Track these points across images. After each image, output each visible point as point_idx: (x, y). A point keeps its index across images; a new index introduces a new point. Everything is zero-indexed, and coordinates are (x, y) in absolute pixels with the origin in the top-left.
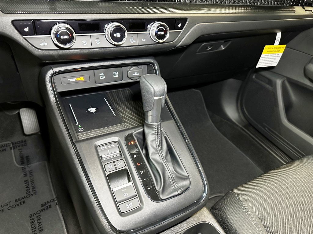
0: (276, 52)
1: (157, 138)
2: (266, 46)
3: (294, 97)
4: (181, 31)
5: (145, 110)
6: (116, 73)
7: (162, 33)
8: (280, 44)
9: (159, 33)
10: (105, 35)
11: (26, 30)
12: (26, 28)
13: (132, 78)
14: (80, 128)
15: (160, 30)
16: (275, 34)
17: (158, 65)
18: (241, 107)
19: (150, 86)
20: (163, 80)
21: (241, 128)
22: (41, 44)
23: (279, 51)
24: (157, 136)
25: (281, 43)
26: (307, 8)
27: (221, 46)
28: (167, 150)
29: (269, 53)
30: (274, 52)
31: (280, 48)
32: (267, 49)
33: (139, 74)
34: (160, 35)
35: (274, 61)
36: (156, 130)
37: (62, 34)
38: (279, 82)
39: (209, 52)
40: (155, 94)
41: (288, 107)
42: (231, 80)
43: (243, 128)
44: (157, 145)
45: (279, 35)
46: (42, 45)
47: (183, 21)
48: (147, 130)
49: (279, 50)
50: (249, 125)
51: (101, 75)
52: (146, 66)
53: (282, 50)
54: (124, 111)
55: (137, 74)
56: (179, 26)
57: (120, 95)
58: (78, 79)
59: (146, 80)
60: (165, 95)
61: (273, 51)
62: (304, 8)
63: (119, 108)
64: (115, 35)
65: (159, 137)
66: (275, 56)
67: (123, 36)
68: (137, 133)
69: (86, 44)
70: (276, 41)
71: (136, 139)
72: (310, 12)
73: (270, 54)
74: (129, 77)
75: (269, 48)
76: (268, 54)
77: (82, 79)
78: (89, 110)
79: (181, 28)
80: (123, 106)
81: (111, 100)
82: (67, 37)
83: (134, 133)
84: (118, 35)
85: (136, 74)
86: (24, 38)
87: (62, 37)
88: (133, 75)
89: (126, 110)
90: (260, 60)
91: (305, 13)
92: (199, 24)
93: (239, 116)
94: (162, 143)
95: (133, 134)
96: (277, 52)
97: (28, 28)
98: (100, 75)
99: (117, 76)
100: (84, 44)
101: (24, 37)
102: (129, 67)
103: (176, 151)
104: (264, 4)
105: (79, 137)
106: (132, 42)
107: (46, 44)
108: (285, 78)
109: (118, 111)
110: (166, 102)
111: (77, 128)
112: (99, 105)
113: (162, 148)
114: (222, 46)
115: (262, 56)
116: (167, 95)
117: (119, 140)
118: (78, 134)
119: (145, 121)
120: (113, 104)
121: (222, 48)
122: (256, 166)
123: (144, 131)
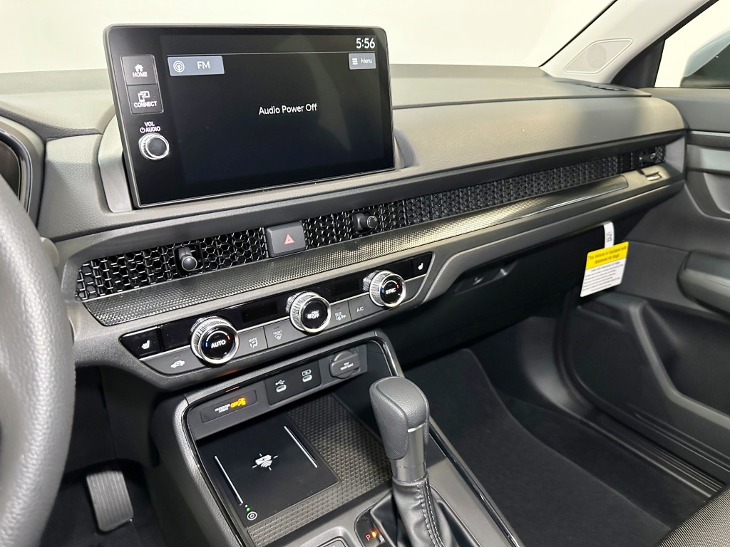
0: (612, 259)
1: (425, 516)
2: (590, 254)
3: (674, 337)
4: (424, 277)
5: (390, 456)
6: (306, 372)
7: (393, 290)
8: (616, 243)
9: (388, 292)
10: (290, 319)
11: (146, 346)
12: (146, 342)
13: (339, 377)
14: (249, 512)
15: (388, 287)
16: (602, 229)
17: (389, 342)
18: (568, 374)
19: (395, 408)
20: (418, 388)
21: (581, 422)
22: (172, 366)
23: (618, 256)
24: (424, 511)
25: (617, 241)
26: (647, 171)
27: (499, 270)
28: (453, 539)
29: (599, 264)
30: (608, 261)
31: (618, 250)
32: (592, 258)
33: (352, 365)
34: (391, 294)
35: (614, 277)
36: (421, 496)
37: (214, 339)
38: (635, 311)
39: (478, 286)
40: (408, 422)
41: (670, 361)
42: (532, 320)
43: (585, 420)
44: (430, 531)
45: (609, 228)
46: (174, 366)
47: (425, 257)
48: (401, 501)
49: (616, 254)
50: (596, 411)
51: (279, 385)
52: (365, 346)
53: (624, 253)
54: (332, 449)
55: (349, 366)
56: (421, 267)
57: (315, 411)
58: (234, 405)
59: (384, 396)
60: (426, 420)
61: (606, 259)
62: (642, 173)
63: (319, 445)
64: (309, 316)
65: (430, 511)
66: (612, 267)
67: (323, 316)
68: (380, 508)
69: (256, 345)
70: (606, 240)
71: (379, 523)
72: (657, 177)
73: (601, 267)
74: (334, 374)
75: (597, 256)
76: (598, 267)
77: (242, 402)
78: (258, 462)
79: (424, 271)
80: (327, 437)
81: (298, 428)
82: (223, 342)
83: (373, 510)
84: (314, 315)
85: (347, 366)
86: (142, 362)
87: (214, 345)
88: (342, 369)
89: (336, 447)
90: (584, 281)
91: (648, 181)
92: (455, 256)
93: (570, 394)
94: (438, 525)
95: (372, 512)
96: (615, 259)
97: (148, 342)
98: (277, 384)
99: (310, 378)
100: (253, 344)
101: (142, 359)
102: (332, 356)
103: (471, 536)
104: (566, 186)
105: (252, 537)
106: (339, 319)
107: (182, 363)
108: (645, 302)
109: (319, 453)
110: (431, 431)
111: (243, 514)
112: (277, 446)
113: (441, 534)
114: (502, 271)
115: (587, 272)
116: (430, 418)
117: (345, 534)
118: (248, 528)
119: (394, 480)
120: (306, 438)
121: (502, 274)
122: (640, 509)
123: (393, 499)
